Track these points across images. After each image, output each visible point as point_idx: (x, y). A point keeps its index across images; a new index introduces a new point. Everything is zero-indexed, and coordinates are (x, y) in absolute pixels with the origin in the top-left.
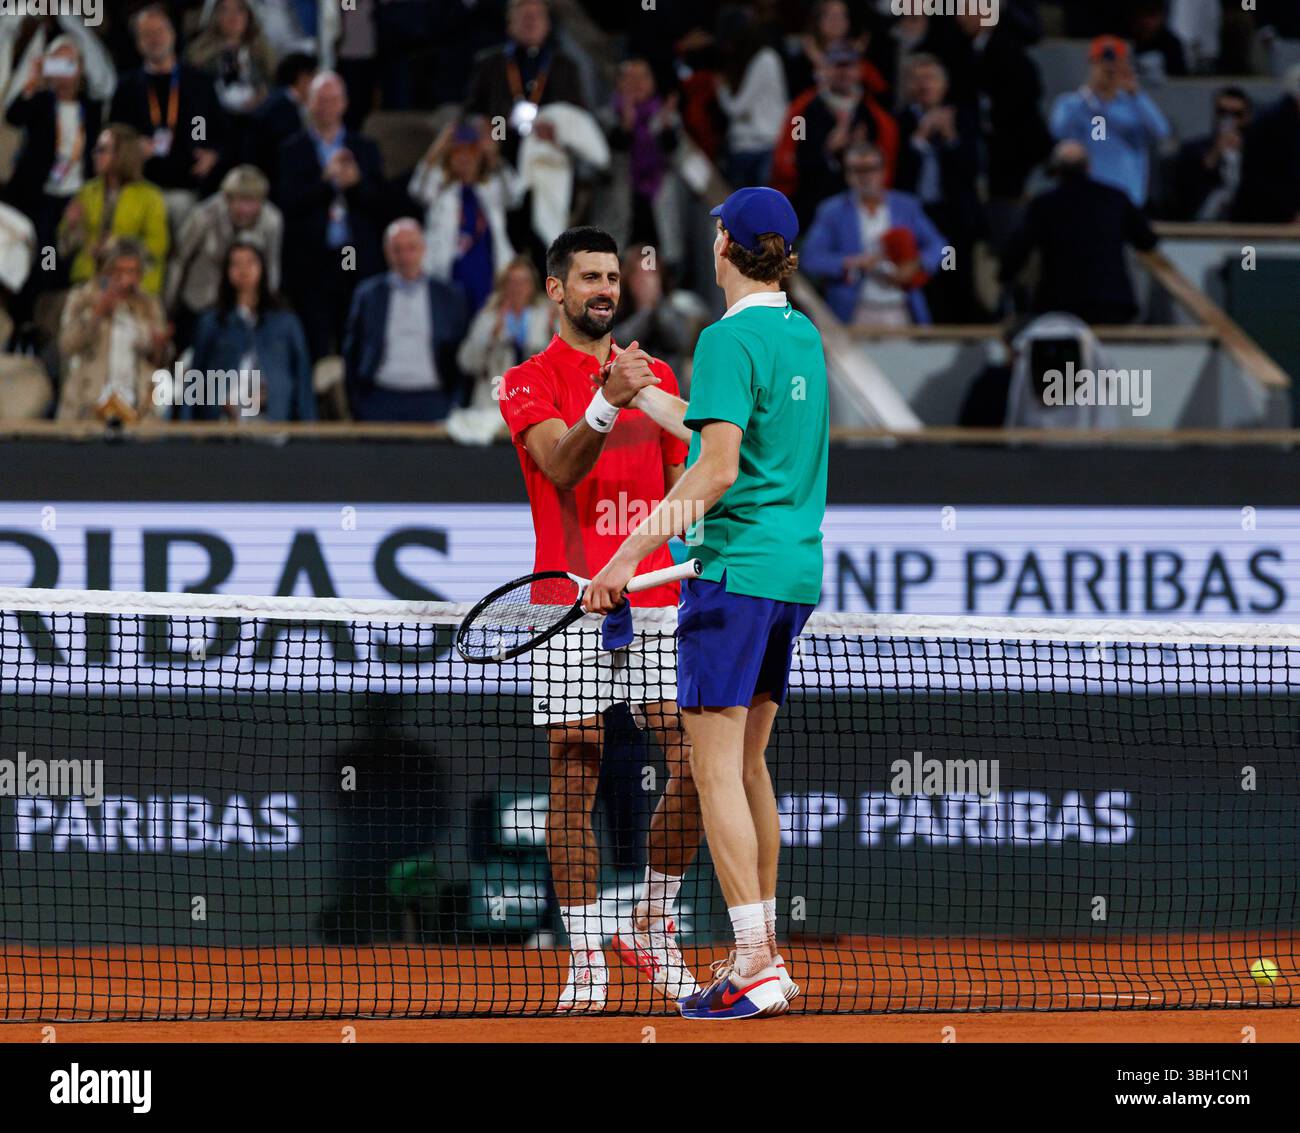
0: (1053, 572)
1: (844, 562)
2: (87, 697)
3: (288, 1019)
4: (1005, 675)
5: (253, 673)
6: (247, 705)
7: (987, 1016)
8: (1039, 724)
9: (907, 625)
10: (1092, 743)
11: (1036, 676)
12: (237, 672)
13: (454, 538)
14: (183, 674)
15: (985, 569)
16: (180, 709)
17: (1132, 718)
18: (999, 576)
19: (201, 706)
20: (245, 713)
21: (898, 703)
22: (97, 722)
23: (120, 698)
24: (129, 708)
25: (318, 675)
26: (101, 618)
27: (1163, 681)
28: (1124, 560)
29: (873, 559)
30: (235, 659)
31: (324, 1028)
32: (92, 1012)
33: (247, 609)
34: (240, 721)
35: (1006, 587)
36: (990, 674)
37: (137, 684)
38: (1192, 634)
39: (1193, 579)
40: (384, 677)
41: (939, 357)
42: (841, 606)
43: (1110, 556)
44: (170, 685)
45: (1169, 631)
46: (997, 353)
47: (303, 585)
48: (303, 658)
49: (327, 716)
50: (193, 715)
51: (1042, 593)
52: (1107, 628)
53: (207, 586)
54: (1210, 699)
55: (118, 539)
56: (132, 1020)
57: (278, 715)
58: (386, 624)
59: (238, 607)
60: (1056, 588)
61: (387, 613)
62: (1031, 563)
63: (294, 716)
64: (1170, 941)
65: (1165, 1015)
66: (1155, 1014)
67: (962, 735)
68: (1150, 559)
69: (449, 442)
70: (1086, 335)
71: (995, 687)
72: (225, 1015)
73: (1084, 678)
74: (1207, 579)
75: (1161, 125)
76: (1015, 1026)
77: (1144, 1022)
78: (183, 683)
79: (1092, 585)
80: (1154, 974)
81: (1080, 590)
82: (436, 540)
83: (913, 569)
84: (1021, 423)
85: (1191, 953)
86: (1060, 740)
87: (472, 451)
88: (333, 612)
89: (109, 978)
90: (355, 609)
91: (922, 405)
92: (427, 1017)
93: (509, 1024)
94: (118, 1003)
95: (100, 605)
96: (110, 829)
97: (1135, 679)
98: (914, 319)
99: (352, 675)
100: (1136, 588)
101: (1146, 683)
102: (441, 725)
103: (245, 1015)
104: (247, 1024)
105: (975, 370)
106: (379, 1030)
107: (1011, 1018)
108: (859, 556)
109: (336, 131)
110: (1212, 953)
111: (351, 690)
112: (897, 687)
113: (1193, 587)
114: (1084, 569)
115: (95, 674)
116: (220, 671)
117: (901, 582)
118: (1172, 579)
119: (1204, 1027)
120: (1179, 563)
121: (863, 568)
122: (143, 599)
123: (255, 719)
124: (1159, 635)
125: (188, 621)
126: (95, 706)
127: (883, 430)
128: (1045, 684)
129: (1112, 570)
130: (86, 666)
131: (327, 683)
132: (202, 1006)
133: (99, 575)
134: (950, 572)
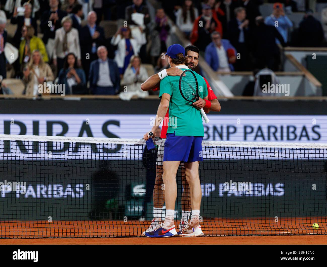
0: (265, 131)
1: (215, 128)
2: (32, 161)
3: (81, 238)
4: (252, 156)
5: (72, 155)
6: (70, 163)
7: (249, 237)
8: (260, 167)
9: (228, 144)
10: (273, 172)
11: (259, 156)
12: (68, 155)
13: (121, 123)
14: (55, 155)
15: (249, 130)
16: (46, 164)
17: (282, 166)
18: (252, 132)
19: (60, 163)
20: (70, 165)
21: (226, 162)
22: (34, 167)
23: (40, 161)
24: (42, 164)
25: (88, 156)
26: (35, 142)
27: (290, 157)
28: (282, 128)
29: (222, 128)
30: (68, 152)
31: (90, 240)
32: (34, 236)
33: (70, 140)
34: (69, 167)
35: (254, 134)
36: (248, 155)
37: (44, 158)
38: (297, 146)
39: (299, 132)
40: (103, 156)
41: (238, 79)
42: (214, 139)
43: (279, 126)
44: (52, 158)
45: (291, 145)
46: (252, 78)
47: (85, 134)
48: (84, 152)
49: (90, 166)
50: (58, 165)
51: (262, 136)
52: (276, 144)
53: (62, 134)
54: (301, 161)
55: (41, 123)
56: (44, 238)
57: (78, 165)
58: (104, 143)
59: (68, 139)
60: (266, 134)
61: (104, 141)
62: (260, 128)
63: (82, 165)
64: (292, 219)
65: (292, 236)
66: (289, 236)
67: (241, 170)
68: (288, 128)
69: (120, 100)
70: (273, 74)
71: (249, 159)
72: (66, 237)
73: (271, 156)
74: (302, 132)
75: (290, 24)
76: (256, 239)
77: (287, 238)
78: (55, 158)
79: (274, 134)
80: (288, 227)
81: (272, 135)
82: (117, 123)
83: (231, 130)
84: (257, 95)
85: (297, 222)
86: (265, 171)
87: (125, 102)
88: (91, 141)
89: (38, 227)
90: (96, 140)
91: (234, 91)
92: (114, 237)
93: (134, 239)
94: (40, 234)
95: (35, 139)
96: (38, 192)
97: (283, 156)
98: (232, 70)
99: (96, 156)
100: (285, 134)
101: (286, 157)
102: (117, 168)
103: (71, 237)
104: (72, 239)
105: (246, 82)
106: (103, 240)
107: (255, 237)
108: (218, 127)
109: (94, 25)
110: (303, 222)
111: (95, 159)
112: (226, 159)
113: (298, 134)
114: (272, 130)
115: (34, 155)
116: (64, 155)
117: (228, 133)
118: (294, 132)
119: (301, 239)
120: (295, 128)
121: (219, 130)
122: (46, 137)
123: (72, 166)
124: (289, 146)
125: (56, 143)
126: (34, 163)
127: (224, 97)
128: (261, 158)
129: (279, 130)
130: (32, 154)
131: (90, 158)
132: (60, 234)
133: (36, 132)
134: (240, 131)
